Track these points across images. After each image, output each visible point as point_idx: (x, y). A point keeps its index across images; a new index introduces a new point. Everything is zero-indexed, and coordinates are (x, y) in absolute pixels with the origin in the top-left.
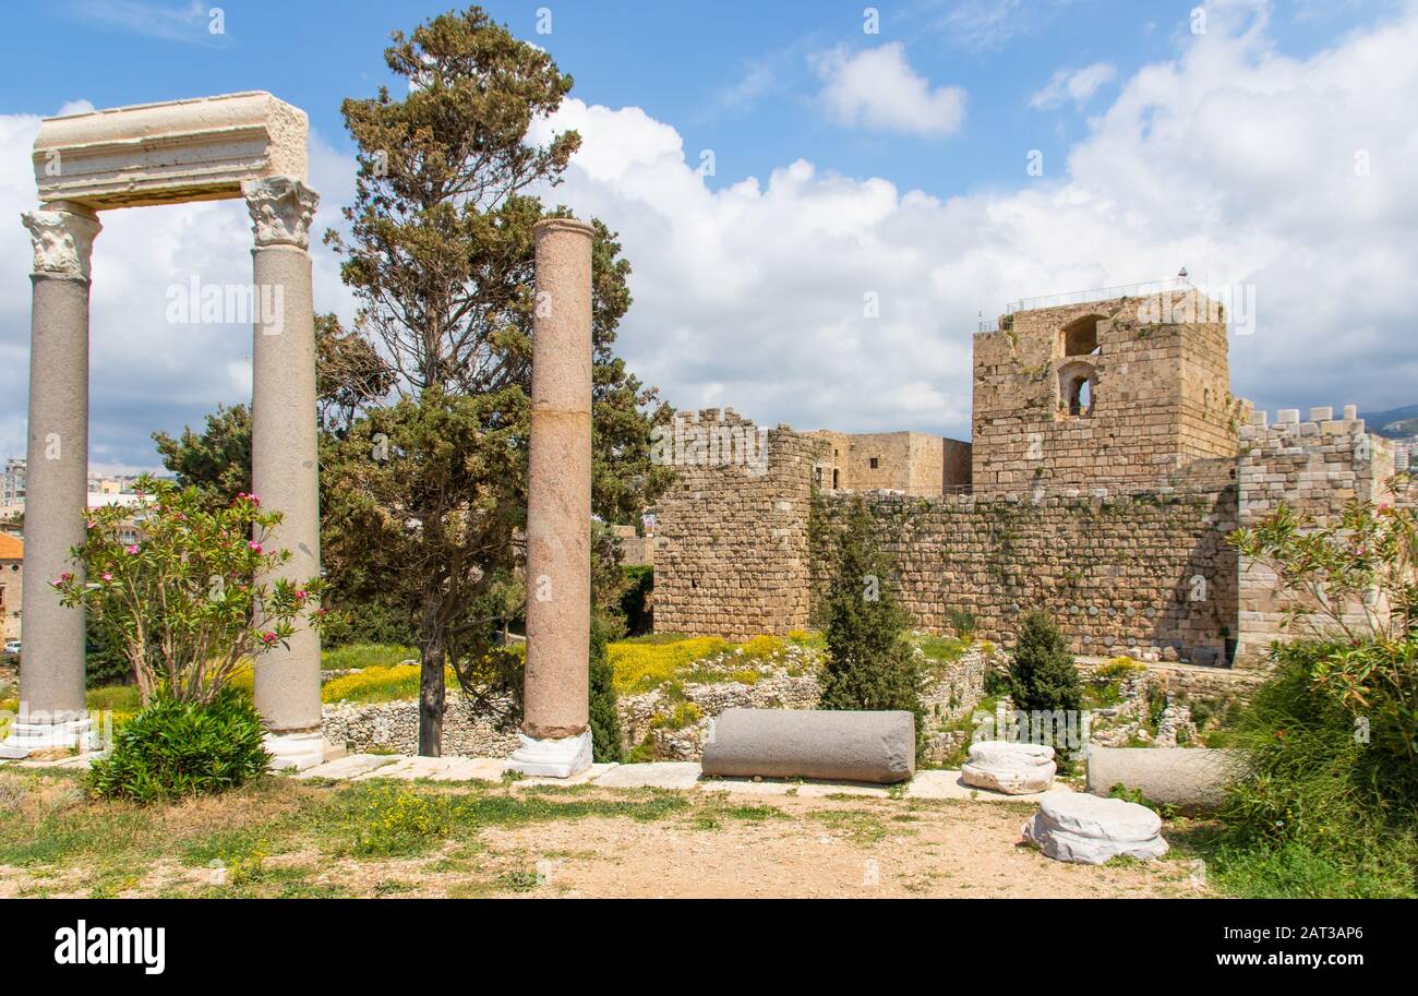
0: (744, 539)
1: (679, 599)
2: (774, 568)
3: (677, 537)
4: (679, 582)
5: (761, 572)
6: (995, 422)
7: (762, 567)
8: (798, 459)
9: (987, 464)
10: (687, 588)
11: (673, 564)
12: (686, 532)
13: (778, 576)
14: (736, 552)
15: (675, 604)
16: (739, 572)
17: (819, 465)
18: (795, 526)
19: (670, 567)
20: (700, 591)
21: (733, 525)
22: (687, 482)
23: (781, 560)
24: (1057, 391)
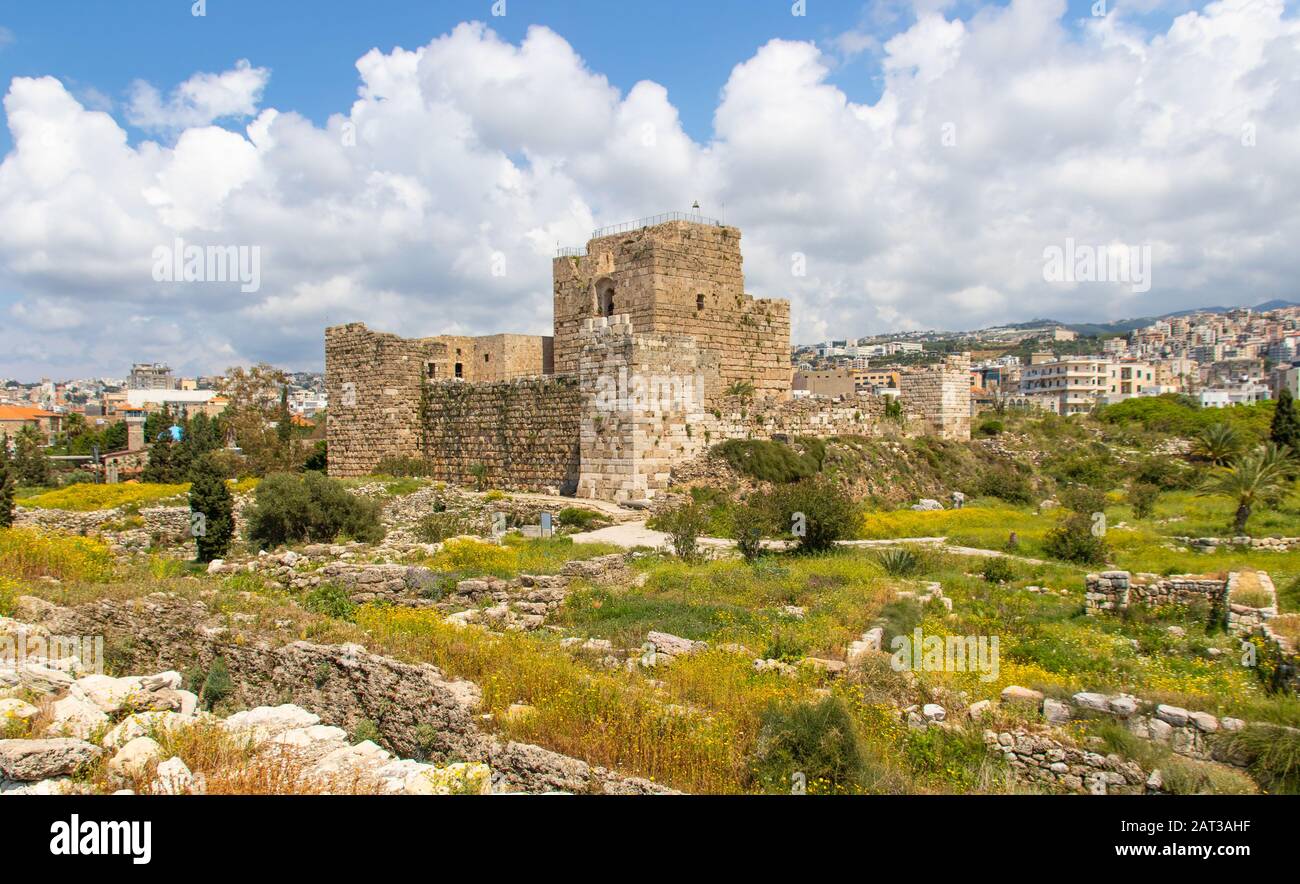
0: (369, 416)
1: (340, 460)
2: (383, 436)
3: (338, 416)
4: (339, 448)
5: (378, 439)
6: (565, 325)
7: (378, 436)
8: (405, 358)
9: (561, 356)
10: (343, 452)
11: (336, 435)
12: (341, 413)
13: (386, 441)
14: (365, 425)
15: (338, 464)
16: (367, 439)
17: (432, 361)
18: (404, 406)
19: (335, 438)
20: (350, 454)
21: (364, 406)
22: (341, 376)
23: (387, 431)
24: (595, 301)
